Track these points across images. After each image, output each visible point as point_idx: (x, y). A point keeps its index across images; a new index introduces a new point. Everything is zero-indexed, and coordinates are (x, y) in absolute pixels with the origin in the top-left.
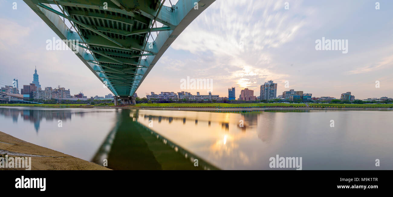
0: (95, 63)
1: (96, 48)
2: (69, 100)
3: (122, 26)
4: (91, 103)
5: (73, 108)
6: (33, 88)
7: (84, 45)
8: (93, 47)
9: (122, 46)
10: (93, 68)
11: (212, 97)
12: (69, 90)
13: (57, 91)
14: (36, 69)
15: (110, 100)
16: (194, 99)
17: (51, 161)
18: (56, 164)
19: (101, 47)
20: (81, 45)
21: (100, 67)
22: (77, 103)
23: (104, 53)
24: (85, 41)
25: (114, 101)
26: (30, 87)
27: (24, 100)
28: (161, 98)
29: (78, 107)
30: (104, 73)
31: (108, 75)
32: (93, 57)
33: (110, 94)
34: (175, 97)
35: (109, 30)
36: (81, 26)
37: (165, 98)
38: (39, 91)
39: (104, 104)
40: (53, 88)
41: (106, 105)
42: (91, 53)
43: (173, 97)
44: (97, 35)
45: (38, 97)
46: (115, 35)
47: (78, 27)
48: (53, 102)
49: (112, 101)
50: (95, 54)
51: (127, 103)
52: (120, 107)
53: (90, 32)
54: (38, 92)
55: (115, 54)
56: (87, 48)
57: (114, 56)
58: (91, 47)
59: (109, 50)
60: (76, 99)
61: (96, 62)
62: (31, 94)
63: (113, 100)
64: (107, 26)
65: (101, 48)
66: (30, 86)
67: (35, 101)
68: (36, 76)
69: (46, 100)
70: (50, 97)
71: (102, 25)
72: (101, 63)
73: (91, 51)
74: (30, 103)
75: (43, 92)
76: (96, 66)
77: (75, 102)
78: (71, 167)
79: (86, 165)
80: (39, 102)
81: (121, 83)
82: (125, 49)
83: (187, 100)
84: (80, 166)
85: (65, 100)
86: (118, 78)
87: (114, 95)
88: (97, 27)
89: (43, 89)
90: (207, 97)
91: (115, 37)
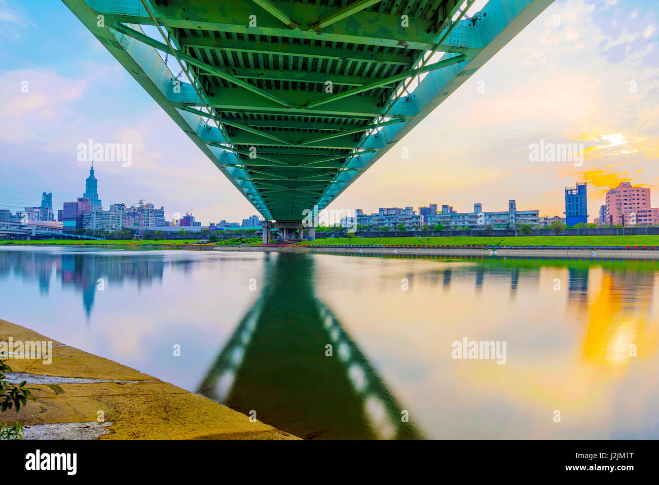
0: (225, 147)
1: (230, 114)
2: (160, 231)
3: (291, 62)
4: (208, 237)
5: (169, 249)
6: (84, 206)
7: (204, 110)
8: (223, 113)
9: (287, 105)
10: (218, 158)
11: (519, 215)
12: (162, 208)
13: (136, 211)
14: (92, 168)
15: (254, 231)
16: (467, 223)
17: (111, 393)
18: (121, 400)
19: (241, 111)
20: (196, 110)
21: (235, 155)
22: (178, 237)
23: (246, 124)
24: (206, 100)
25: (262, 234)
26: (79, 206)
27: (64, 232)
28: (376, 223)
29: (178, 247)
30: (245, 169)
31: (251, 173)
32: (220, 132)
33: (254, 216)
34: (414, 220)
35: (262, 74)
36: (201, 70)
37: (388, 224)
38: (97, 213)
39: (238, 240)
40: (128, 207)
41: (243, 242)
42: (216, 127)
43: (407, 221)
44: (234, 85)
45: (95, 225)
46: (273, 83)
47: (195, 72)
48: (128, 235)
49: (258, 234)
50: (227, 127)
51: (293, 237)
52: (274, 249)
53: (220, 81)
54: (94, 215)
55: (271, 124)
56: (209, 116)
57: (268, 129)
58: (219, 113)
59: (259, 117)
60: (178, 229)
61: (227, 145)
62: (80, 220)
63: (261, 230)
64: (257, 66)
65: (241, 114)
66: (77, 204)
67: (87, 235)
68: (92, 183)
69: (110, 231)
70: (120, 226)
71: (247, 65)
72: (239, 145)
73: (218, 122)
74: (77, 238)
75: (105, 214)
76: (226, 154)
77: (173, 235)
78: (151, 407)
79: (183, 402)
80: (95, 236)
81: (280, 189)
82: (294, 110)
83: (445, 228)
84: (171, 405)
85: (153, 232)
86: (277, 178)
87: (264, 219)
88: (237, 69)
89: (106, 208)
90: (502, 218)
91: (273, 88)
